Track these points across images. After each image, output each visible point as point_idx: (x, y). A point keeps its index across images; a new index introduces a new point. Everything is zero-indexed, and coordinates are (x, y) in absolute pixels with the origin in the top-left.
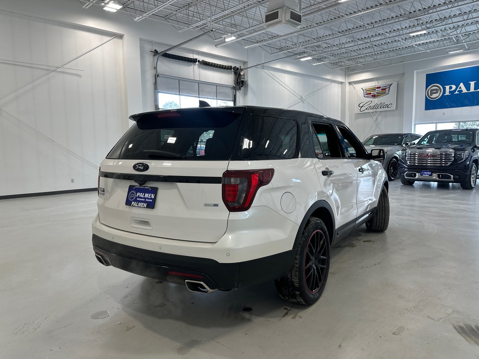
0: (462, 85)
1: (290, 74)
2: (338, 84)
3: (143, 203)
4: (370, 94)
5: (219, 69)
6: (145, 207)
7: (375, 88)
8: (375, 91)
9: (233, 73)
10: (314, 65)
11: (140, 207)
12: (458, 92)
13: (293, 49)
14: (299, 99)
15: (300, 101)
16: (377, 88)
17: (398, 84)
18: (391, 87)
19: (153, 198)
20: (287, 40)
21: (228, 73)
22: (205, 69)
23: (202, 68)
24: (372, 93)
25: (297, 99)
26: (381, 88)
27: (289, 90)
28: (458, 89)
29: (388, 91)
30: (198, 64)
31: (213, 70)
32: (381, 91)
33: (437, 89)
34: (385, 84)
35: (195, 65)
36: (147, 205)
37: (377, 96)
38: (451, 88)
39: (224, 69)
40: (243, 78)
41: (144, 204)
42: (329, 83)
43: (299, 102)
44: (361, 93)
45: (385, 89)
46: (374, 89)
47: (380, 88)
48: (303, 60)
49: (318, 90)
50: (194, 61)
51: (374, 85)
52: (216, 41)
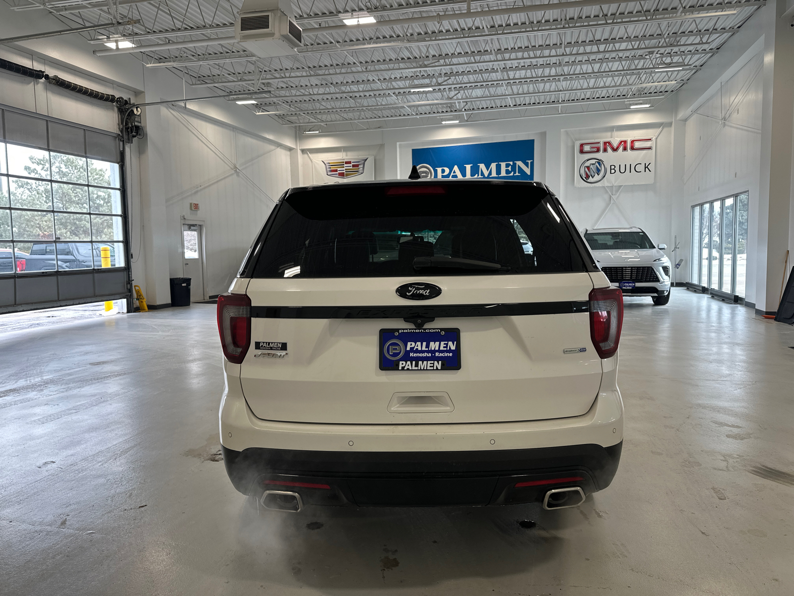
0: (456, 168)
1: (214, 124)
2: (286, 150)
3: (433, 362)
4: (336, 171)
5: (88, 98)
6: (439, 368)
7: (343, 162)
8: (344, 167)
9: (116, 109)
10: (258, 114)
11: (424, 369)
12: (452, 177)
13: (224, 84)
14: (232, 168)
15: (233, 172)
16: (347, 163)
17: (375, 160)
18: (366, 163)
19: (453, 348)
20: (222, 67)
21: (107, 108)
22: (59, 94)
23: (53, 92)
24: (338, 169)
25: (229, 168)
26: (352, 164)
27: (214, 151)
28: (452, 174)
29: (362, 169)
30: (43, 83)
31: (77, 99)
32: (351, 168)
33: (426, 171)
34: (357, 157)
35: (37, 84)
36: (442, 365)
37: (347, 175)
38: (443, 171)
39: (98, 99)
40: (138, 122)
41: (433, 364)
42: (273, 147)
43: (232, 175)
44: (322, 169)
45: (357, 166)
46: (341, 164)
47: (350, 163)
48: (239, 103)
49: (259, 156)
50: (37, 75)
51: (341, 158)
52: (92, 42)
